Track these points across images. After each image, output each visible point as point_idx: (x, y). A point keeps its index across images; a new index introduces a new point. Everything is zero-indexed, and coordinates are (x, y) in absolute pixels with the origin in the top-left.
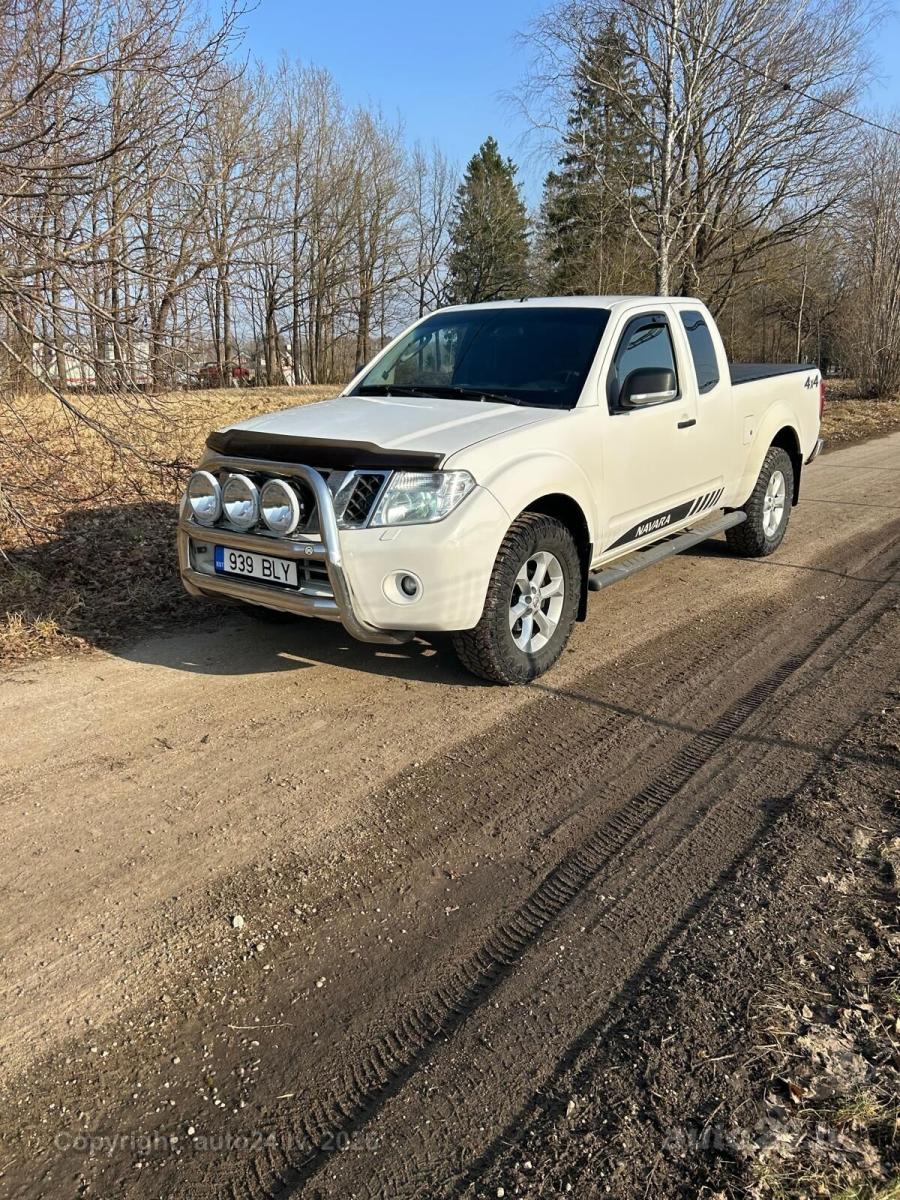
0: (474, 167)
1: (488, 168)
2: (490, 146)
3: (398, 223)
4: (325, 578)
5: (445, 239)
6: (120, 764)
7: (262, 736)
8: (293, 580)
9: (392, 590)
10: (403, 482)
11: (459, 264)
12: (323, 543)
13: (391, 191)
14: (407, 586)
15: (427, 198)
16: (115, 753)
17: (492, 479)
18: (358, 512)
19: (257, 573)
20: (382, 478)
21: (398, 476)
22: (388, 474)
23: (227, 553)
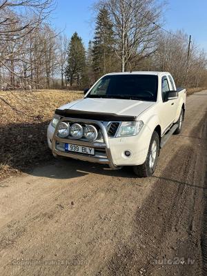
0: (72, 38)
1: (76, 39)
2: (76, 34)
3: (56, 51)
4: (105, 152)
5: (67, 55)
6: (52, 216)
7: (88, 201)
8: (93, 153)
9: (123, 155)
10: (124, 124)
11: (70, 61)
12: (105, 142)
13: (54, 43)
14: (127, 154)
15: (63, 45)
16: (47, 211)
17: (148, 122)
18: (112, 133)
19: (80, 151)
20: (119, 124)
21: (123, 123)
22: (120, 122)
23: (69, 146)
